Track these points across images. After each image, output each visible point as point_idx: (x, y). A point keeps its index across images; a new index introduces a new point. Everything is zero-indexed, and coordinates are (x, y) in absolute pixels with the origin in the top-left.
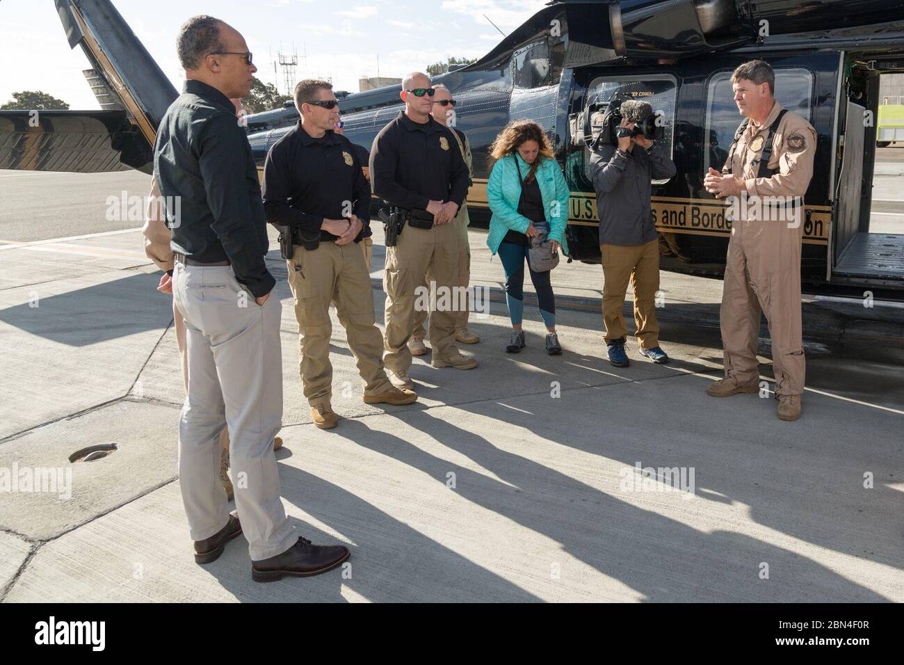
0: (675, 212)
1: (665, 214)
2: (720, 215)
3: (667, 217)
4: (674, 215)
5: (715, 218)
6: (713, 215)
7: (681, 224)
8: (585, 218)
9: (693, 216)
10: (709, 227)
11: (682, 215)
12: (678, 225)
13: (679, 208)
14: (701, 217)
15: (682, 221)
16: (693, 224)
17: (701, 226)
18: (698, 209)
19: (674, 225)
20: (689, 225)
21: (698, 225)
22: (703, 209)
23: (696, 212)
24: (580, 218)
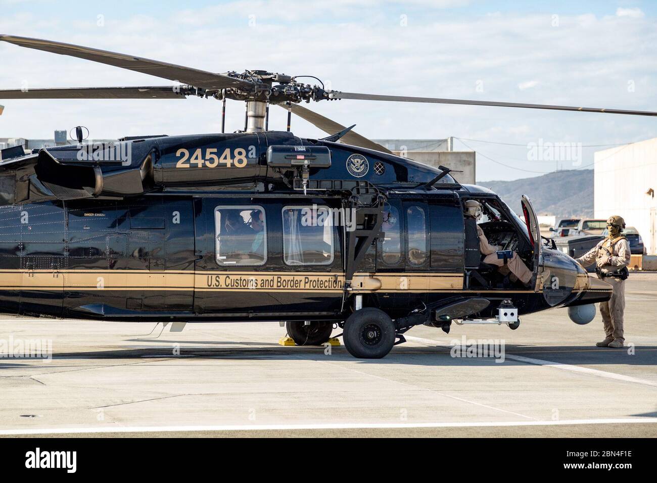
0: (268, 280)
1: (263, 281)
2: (292, 280)
3: (263, 283)
4: (267, 282)
5: (289, 282)
6: (288, 281)
7: (271, 287)
8: (215, 287)
9: (278, 282)
10: (286, 287)
11: (272, 282)
12: (269, 287)
13: (270, 278)
14: (282, 282)
15: (272, 285)
16: (278, 286)
17: (282, 287)
18: (280, 278)
19: (267, 287)
20: (275, 287)
21: (280, 286)
22: (283, 278)
23: (279, 280)
24: (212, 287)
